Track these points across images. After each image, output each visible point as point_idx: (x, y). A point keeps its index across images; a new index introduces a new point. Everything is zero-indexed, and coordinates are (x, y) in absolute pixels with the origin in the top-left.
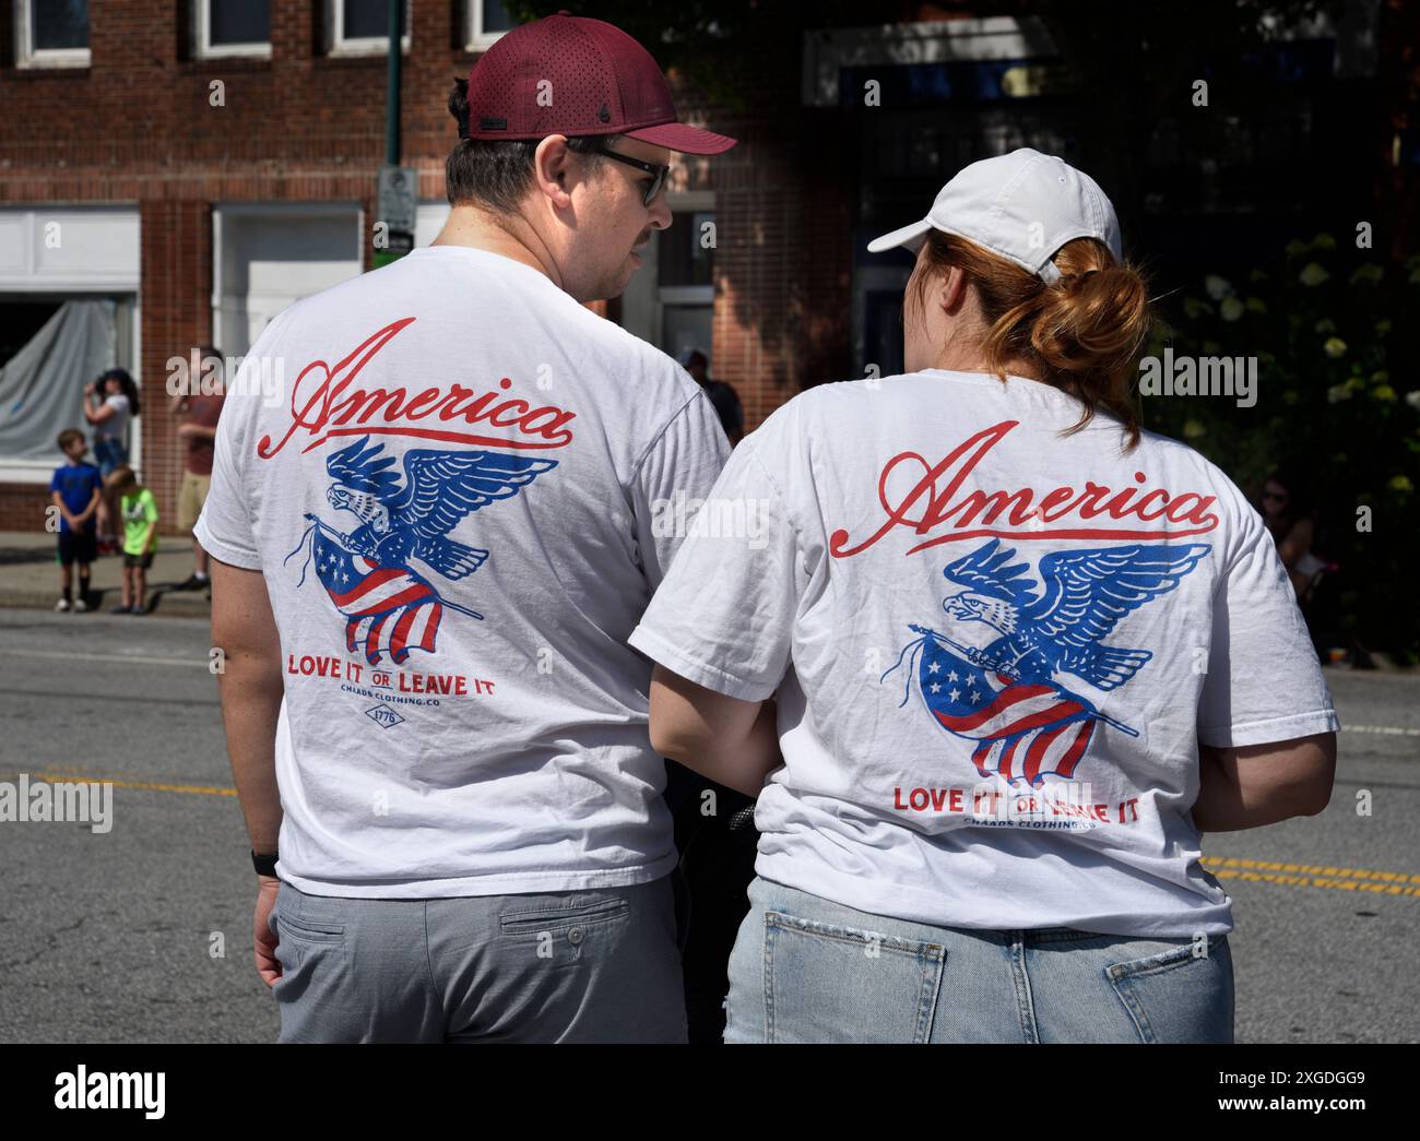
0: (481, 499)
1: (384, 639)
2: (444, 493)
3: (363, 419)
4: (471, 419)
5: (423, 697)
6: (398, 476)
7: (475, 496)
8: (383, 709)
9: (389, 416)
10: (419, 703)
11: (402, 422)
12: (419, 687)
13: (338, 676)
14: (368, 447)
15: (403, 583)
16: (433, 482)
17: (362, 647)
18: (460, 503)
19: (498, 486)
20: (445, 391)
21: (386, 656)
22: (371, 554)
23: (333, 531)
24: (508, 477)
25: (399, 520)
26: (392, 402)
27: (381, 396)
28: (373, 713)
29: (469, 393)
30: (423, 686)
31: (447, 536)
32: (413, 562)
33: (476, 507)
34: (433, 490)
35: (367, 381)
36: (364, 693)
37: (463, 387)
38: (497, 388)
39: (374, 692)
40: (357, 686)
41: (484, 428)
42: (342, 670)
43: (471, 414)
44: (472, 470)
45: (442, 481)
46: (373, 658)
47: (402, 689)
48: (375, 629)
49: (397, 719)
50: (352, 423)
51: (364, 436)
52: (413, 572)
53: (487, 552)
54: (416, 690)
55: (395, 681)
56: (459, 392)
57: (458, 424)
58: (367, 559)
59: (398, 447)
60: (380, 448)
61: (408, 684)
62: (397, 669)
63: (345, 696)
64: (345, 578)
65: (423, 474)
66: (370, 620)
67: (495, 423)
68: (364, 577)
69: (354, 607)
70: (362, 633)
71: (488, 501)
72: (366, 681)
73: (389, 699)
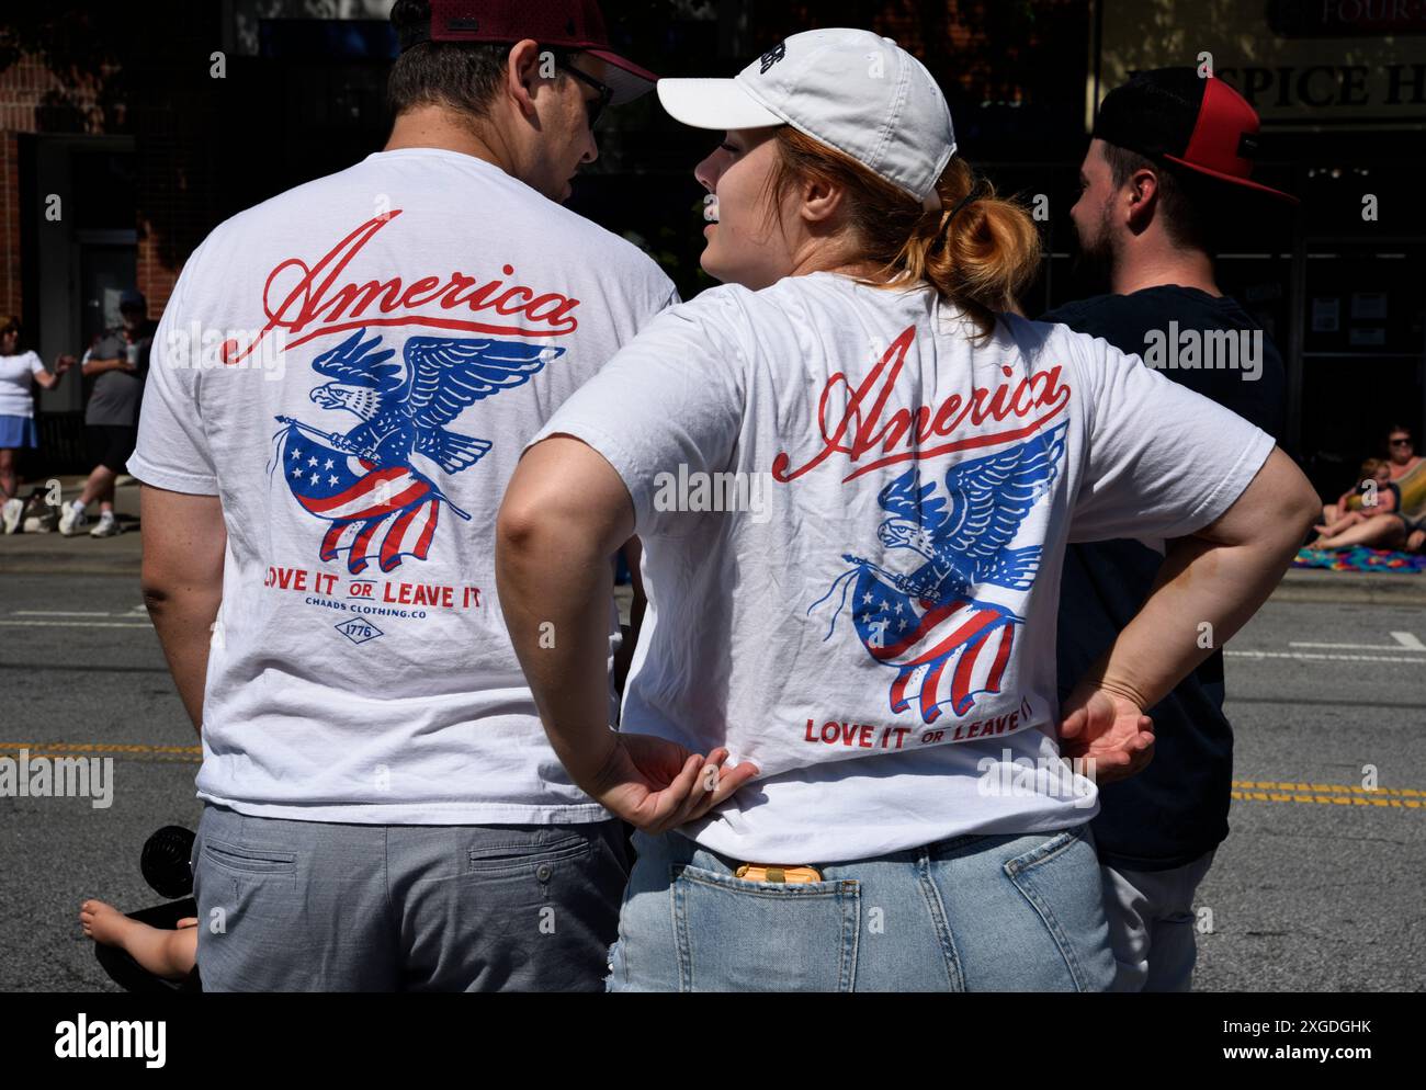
0: (488, 388)
1: (374, 546)
2: (445, 382)
3: (357, 312)
4: (475, 306)
5: (409, 608)
6: (397, 369)
7: (482, 384)
8: (357, 623)
9: (385, 307)
10: (403, 615)
11: (400, 312)
12: (406, 597)
13: (303, 588)
14: (364, 340)
15: (402, 483)
16: (433, 370)
17: (344, 556)
18: (464, 392)
19: (505, 375)
20: (445, 279)
21: (373, 564)
22: (368, 455)
23: (319, 433)
24: (518, 365)
25: (400, 415)
26: (389, 292)
27: (375, 287)
28: (344, 628)
29: (471, 281)
30: (411, 597)
31: (444, 427)
32: (417, 460)
33: (483, 395)
34: (433, 378)
35: (358, 272)
36: (336, 606)
37: (465, 275)
38: (500, 276)
39: (349, 604)
40: (329, 598)
41: (489, 316)
42: (309, 582)
43: (475, 301)
44: (479, 359)
45: (444, 372)
46: (356, 565)
47: (387, 599)
48: (364, 535)
49: (374, 632)
50: (344, 318)
51: (360, 329)
52: (413, 470)
53: (491, 443)
54: (402, 601)
55: (378, 591)
56: (461, 281)
57: (462, 312)
58: (363, 461)
59: (396, 339)
60: (379, 340)
61: (395, 593)
62: (384, 577)
63: (310, 609)
64: (334, 480)
65: (423, 362)
66: (360, 525)
67: (502, 312)
68: (358, 480)
69: (341, 511)
70: (346, 538)
71: (495, 390)
72: (340, 592)
73: (368, 610)
